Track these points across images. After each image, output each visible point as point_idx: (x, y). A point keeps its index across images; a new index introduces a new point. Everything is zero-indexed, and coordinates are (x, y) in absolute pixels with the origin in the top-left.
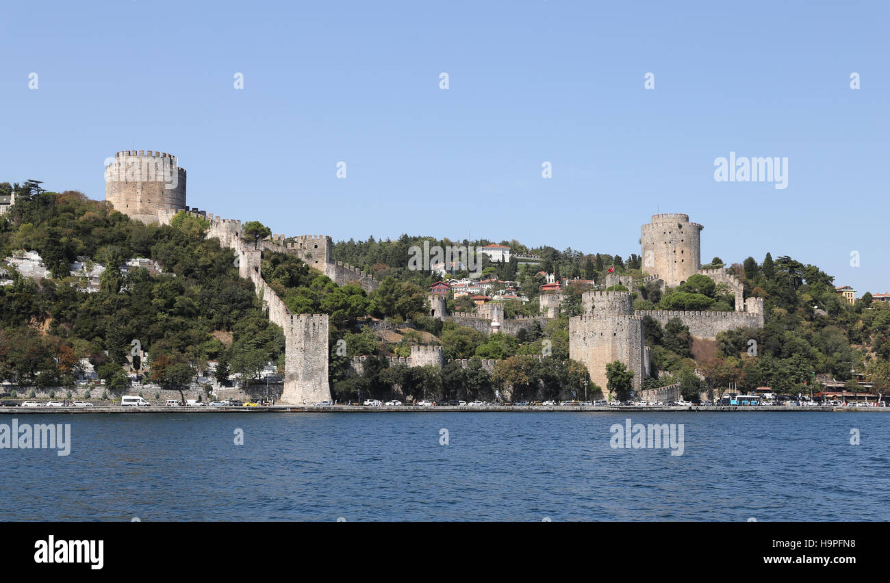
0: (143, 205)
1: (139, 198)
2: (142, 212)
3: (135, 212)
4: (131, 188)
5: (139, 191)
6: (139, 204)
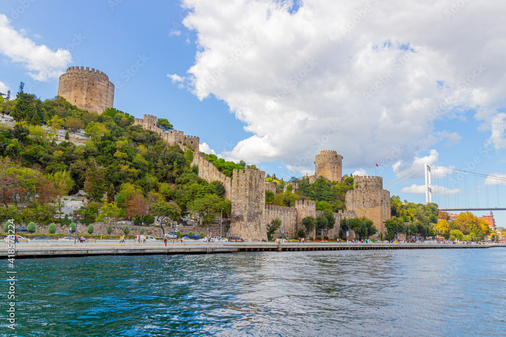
0: (87, 102)
1: (84, 97)
2: (86, 106)
3: (81, 105)
4: (80, 90)
5: (85, 92)
6: (84, 101)
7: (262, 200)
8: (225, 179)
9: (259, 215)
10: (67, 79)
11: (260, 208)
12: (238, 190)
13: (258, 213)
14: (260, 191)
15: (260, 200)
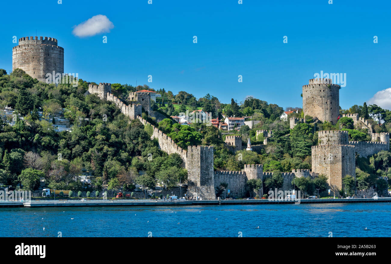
0: (44, 72)
1: (41, 68)
2: (44, 77)
3: (39, 77)
4: (37, 62)
5: (42, 63)
6: (42, 72)
7: (212, 169)
8: (182, 152)
9: (209, 181)
10: (24, 51)
11: (210, 175)
12: (192, 162)
13: (208, 179)
14: (210, 162)
15: (209, 169)
